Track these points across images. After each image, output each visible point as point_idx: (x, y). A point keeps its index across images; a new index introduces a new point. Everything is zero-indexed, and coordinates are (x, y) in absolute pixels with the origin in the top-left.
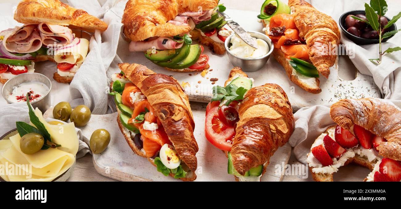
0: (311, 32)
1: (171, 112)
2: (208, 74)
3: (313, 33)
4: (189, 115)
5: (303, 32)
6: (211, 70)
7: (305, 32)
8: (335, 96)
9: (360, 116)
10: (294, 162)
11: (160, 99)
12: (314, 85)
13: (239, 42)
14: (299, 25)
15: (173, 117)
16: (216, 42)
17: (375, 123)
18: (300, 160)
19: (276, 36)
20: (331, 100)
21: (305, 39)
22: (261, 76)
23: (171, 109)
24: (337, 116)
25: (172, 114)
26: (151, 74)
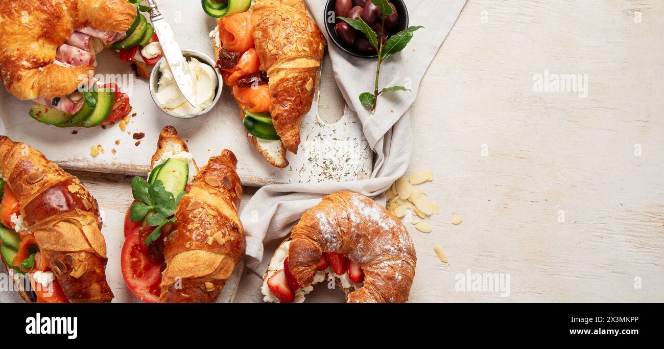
0: (276, 69)
1: (68, 266)
2: (130, 123)
3: (278, 70)
5: (265, 64)
6: (134, 115)
7: (267, 66)
8: (310, 159)
9: (331, 242)
12: (278, 155)
13: (170, 79)
14: (259, 51)
15: (72, 274)
17: (351, 250)
19: (226, 64)
20: (302, 168)
21: (267, 76)
23: (69, 263)
24: (295, 267)
25: (70, 269)
26: (39, 180)
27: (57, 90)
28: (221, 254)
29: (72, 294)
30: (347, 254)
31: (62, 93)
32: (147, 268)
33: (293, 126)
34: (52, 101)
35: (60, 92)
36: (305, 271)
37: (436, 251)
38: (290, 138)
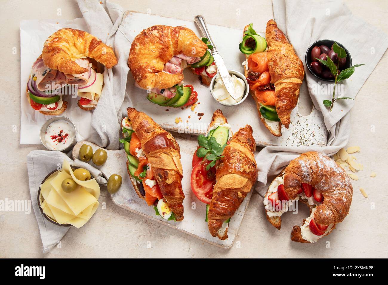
0: (280, 82)
1: (165, 177)
2: (196, 107)
3: (281, 83)
4: (178, 174)
5: (274, 79)
6: (199, 103)
7: (275, 81)
8: (293, 134)
9: (307, 177)
10: (255, 193)
11: (157, 165)
12: (277, 130)
13: (221, 85)
14: (271, 72)
15: (167, 181)
16: (204, 75)
17: (317, 183)
18: (260, 193)
19: (252, 79)
20: (288, 139)
21: (275, 86)
22: (238, 110)
23: (166, 175)
24: (288, 188)
25: (166, 179)
26: (152, 131)
27: (165, 85)
28: (247, 178)
29: (165, 193)
30: (314, 186)
31: (167, 86)
32: (205, 183)
33: (287, 114)
34: (160, 91)
35: (166, 86)
36: (293, 191)
37: (361, 191)
38: (286, 120)
